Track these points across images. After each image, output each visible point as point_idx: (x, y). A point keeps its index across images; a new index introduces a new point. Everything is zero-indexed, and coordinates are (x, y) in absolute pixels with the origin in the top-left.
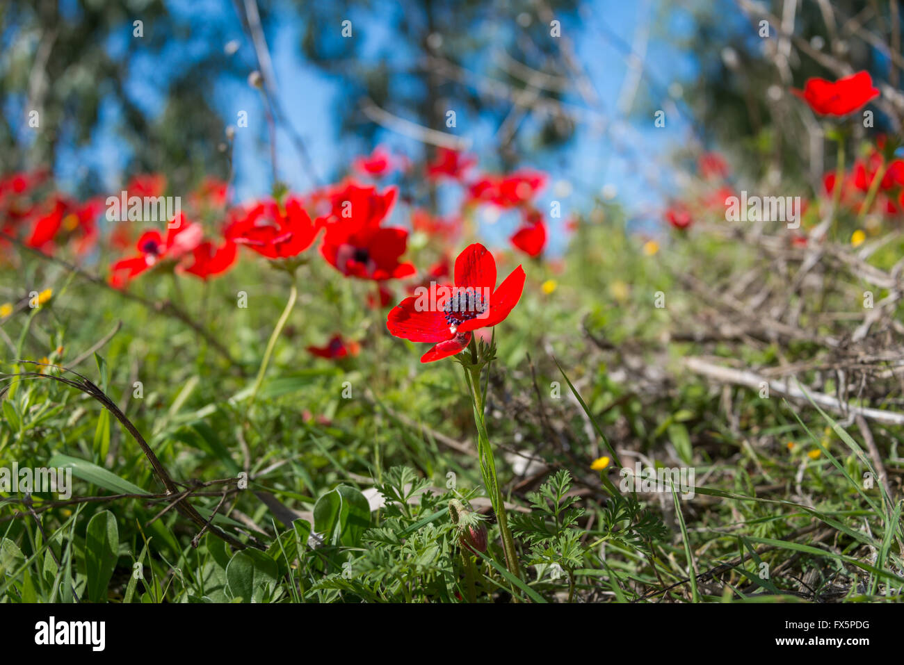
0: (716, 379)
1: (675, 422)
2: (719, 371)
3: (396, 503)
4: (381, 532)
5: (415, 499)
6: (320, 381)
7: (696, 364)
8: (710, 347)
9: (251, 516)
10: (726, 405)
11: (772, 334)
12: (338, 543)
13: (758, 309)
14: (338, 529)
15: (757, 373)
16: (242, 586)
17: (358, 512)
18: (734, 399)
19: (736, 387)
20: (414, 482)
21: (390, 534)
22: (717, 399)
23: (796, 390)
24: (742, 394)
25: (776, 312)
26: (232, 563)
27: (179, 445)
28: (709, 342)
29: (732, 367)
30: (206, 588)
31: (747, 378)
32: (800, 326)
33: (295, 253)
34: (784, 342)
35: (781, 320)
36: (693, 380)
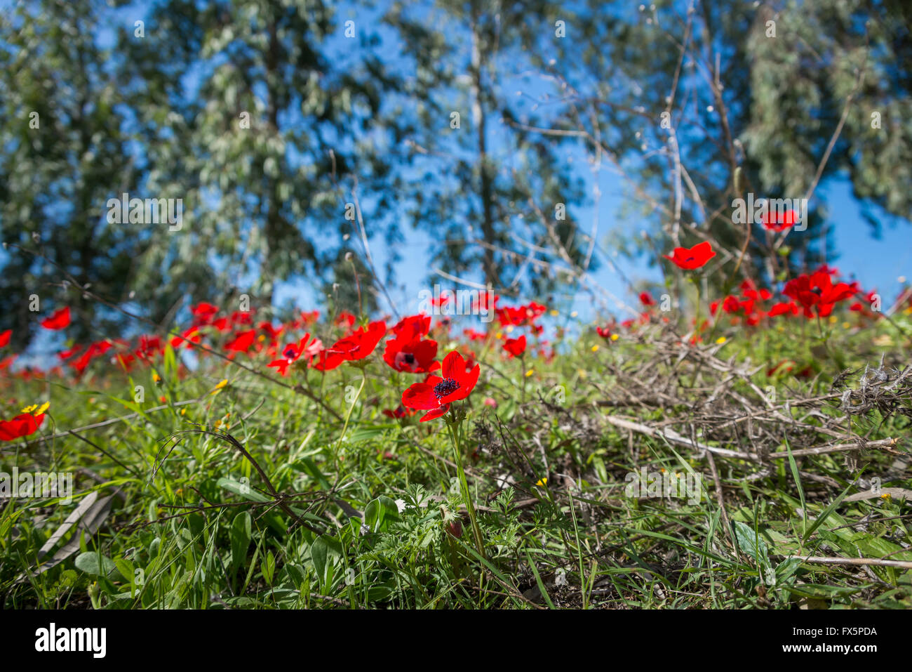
0: (624, 428)
1: (596, 456)
2: (627, 424)
3: (413, 507)
4: (402, 525)
5: (423, 505)
6: (384, 432)
7: (612, 419)
8: (620, 409)
9: (335, 515)
10: (631, 443)
11: (661, 400)
12: (378, 531)
13: (651, 386)
14: (378, 523)
15: (648, 425)
16: (320, 558)
17: (391, 512)
18: (635, 441)
19: (636, 433)
20: (424, 494)
21: (407, 526)
22: (626, 440)
23: (671, 434)
24: (640, 437)
25: (663, 387)
26: (315, 544)
27: (296, 472)
28: (620, 407)
29: (635, 421)
30: (302, 559)
31: (642, 428)
32: (677, 396)
33: (364, 357)
34: (667, 405)
35: (666, 392)
36: (611, 429)
